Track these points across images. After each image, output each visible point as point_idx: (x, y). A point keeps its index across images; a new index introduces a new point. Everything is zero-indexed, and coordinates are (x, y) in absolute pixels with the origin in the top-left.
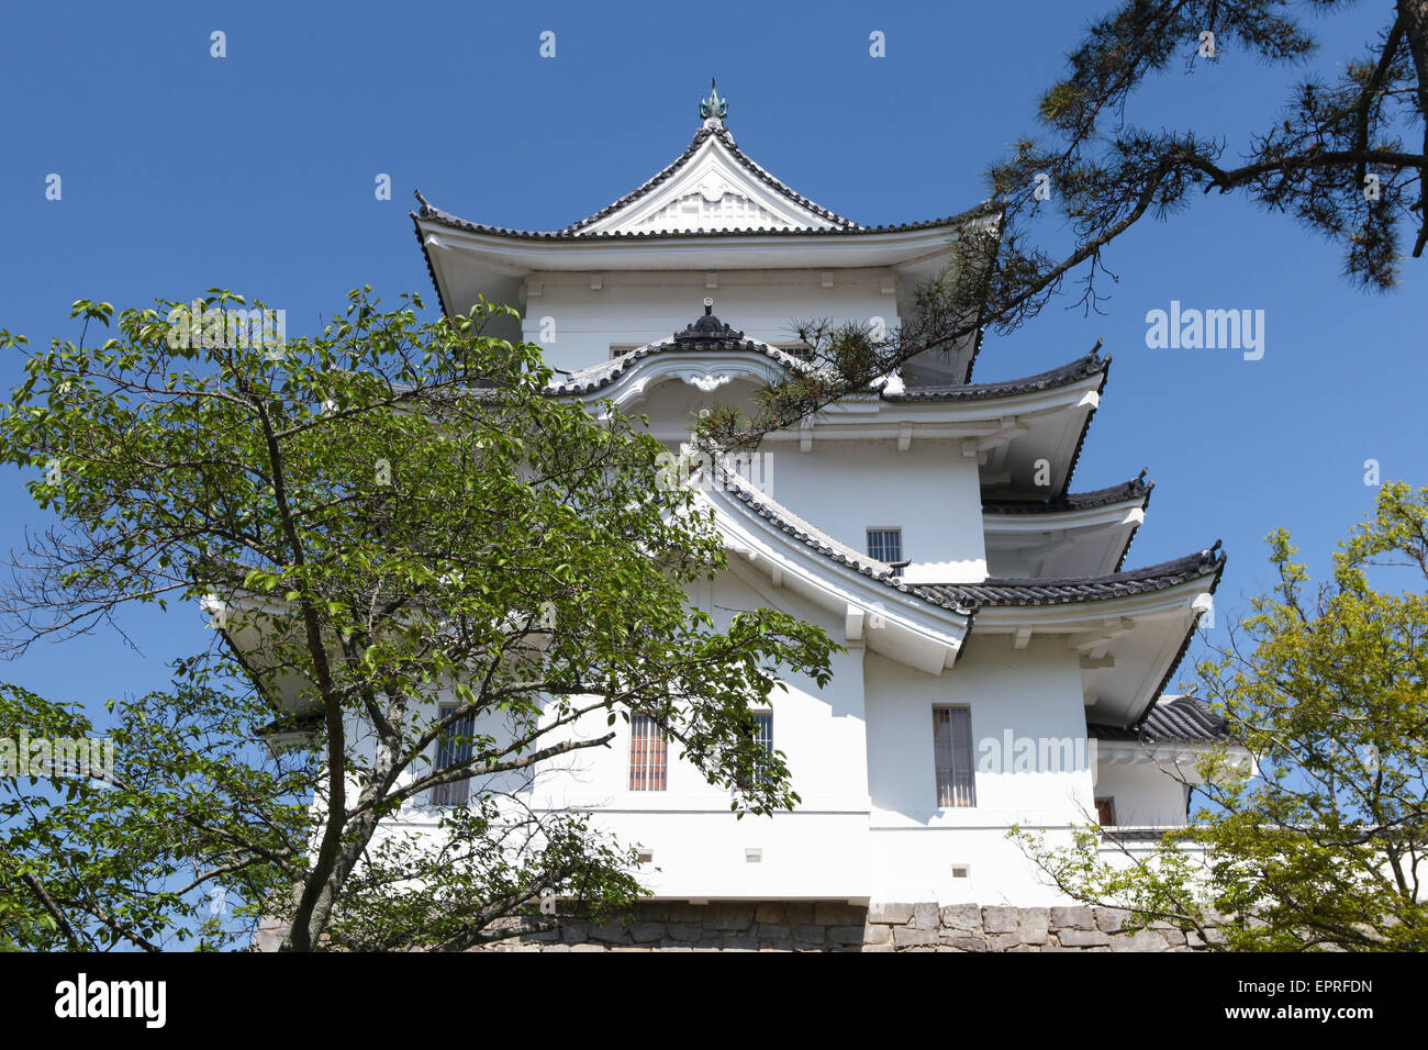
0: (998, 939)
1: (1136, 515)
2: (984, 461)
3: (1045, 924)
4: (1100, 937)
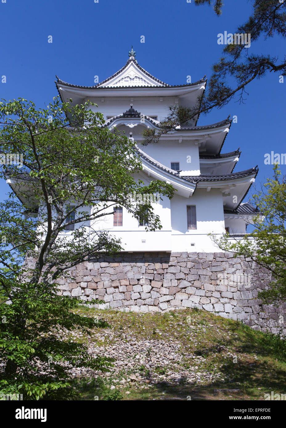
0: (202, 260)
1: (237, 159)
2: (200, 146)
3: (212, 256)
4: (225, 259)
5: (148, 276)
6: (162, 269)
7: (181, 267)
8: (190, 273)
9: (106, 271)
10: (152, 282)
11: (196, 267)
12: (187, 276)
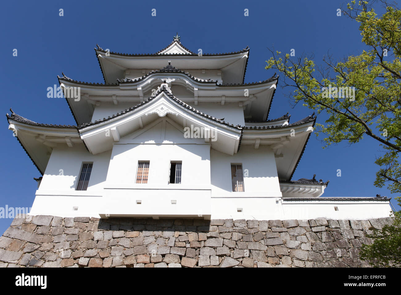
0: (252, 230)
3: (267, 225)
4: (284, 229)
5: (178, 251)
6: (198, 241)
7: (224, 238)
8: (237, 247)
9: (119, 243)
10: (183, 258)
11: (245, 239)
12: (233, 251)
